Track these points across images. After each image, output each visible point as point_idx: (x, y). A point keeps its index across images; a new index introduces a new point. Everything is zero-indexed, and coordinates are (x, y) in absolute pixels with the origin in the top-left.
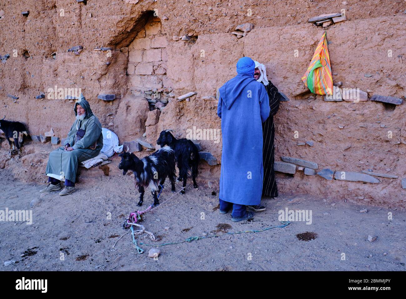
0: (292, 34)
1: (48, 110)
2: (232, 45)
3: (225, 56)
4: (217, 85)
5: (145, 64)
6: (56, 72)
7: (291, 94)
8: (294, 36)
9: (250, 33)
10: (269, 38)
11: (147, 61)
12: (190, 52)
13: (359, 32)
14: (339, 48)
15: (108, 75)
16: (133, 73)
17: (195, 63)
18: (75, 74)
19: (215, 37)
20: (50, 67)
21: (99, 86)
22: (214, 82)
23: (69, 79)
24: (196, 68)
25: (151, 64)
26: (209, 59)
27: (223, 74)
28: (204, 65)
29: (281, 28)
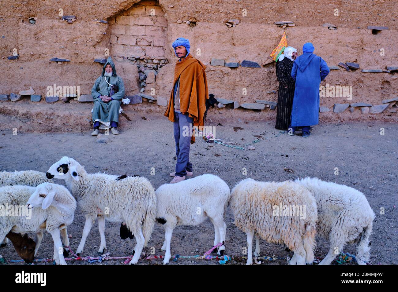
0: (266, 30)
1: (26, 70)
2: (226, 32)
3: (220, 38)
4: (213, 56)
5: (128, 37)
6: (37, 35)
7: (262, 64)
8: (267, 31)
9: (238, 25)
10: (252, 30)
11: (131, 34)
12: (192, 33)
13: (303, 33)
14: (292, 41)
15: (102, 42)
16: (115, 42)
17: (196, 41)
18: (66, 40)
19: (213, 25)
20: (30, 30)
21: (95, 51)
22: (211, 54)
23: (57, 43)
24: (196, 44)
25: (135, 37)
26: (208, 39)
27: (218, 49)
28: (203, 42)
29: (259, 25)
